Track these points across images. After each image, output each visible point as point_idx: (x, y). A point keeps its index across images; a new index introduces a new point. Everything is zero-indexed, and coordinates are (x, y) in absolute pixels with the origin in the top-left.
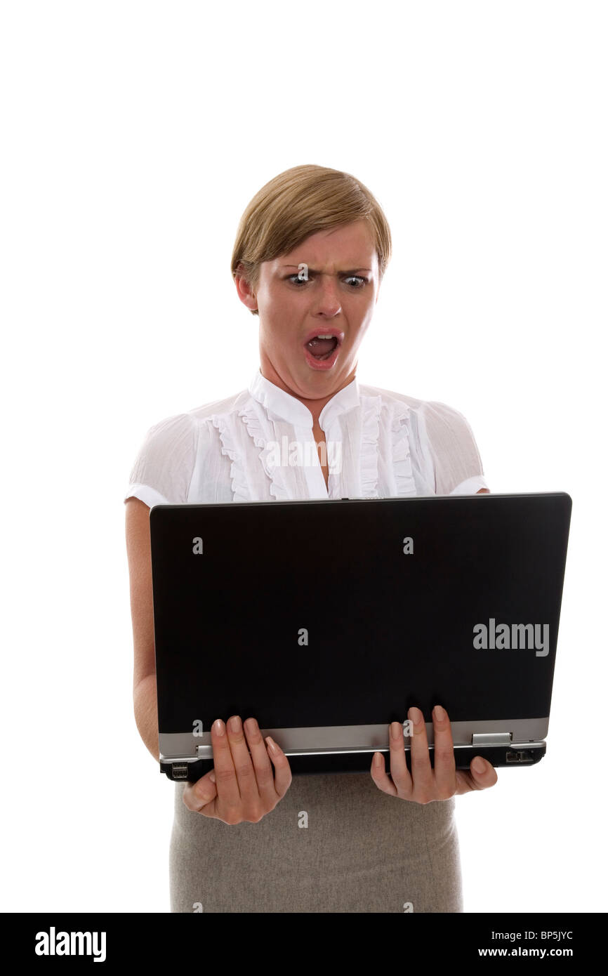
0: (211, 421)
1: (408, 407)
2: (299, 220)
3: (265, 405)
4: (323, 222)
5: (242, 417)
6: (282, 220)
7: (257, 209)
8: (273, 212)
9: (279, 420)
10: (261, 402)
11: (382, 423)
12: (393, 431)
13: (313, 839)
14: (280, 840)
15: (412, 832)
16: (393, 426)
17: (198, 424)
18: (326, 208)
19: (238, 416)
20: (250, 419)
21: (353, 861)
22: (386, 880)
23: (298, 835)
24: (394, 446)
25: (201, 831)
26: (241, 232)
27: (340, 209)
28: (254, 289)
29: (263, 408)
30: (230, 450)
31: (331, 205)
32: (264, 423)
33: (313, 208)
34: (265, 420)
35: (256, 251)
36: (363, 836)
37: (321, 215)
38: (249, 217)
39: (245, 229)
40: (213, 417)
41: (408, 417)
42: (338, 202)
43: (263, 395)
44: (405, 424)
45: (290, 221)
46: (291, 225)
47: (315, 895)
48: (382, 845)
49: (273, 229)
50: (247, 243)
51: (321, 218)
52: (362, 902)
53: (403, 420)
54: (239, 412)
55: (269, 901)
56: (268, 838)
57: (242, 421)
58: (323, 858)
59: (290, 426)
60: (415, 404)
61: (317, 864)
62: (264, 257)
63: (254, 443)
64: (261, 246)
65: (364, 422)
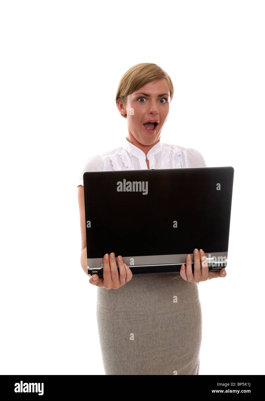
0: (109, 157)
1: (181, 150)
2: (142, 78)
3: (129, 151)
4: (151, 78)
5: (120, 156)
6: (136, 79)
7: (126, 77)
8: (132, 77)
9: (134, 157)
10: (127, 150)
11: (171, 156)
12: (175, 159)
13: (151, 304)
14: (139, 304)
15: (187, 301)
16: (175, 158)
17: (103, 158)
18: (151, 74)
19: (118, 155)
20: (123, 157)
21: (167, 311)
22: (179, 318)
23: (145, 302)
24: (175, 165)
25: (109, 303)
26: (120, 86)
27: (157, 74)
28: (125, 106)
29: (127, 152)
30: (115, 168)
31: (154, 73)
32: (128, 158)
33: (147, 74)
34: (129, 157)
35: (126, 91)
36: (169, 302)
37: (150, 76)
38: (123, 80)
39: (121, 85)
40: (109, 156)
41: (181, 154)
42: (156, 72)
43: (128, 148)
44: (179, 156)
45: (139, 79)
46: (139, 80)
47: (154, 323)
48: (177, 305)
49: (132, 82)
50: (122, 90)
51: (150, 77)
52: (171, 326)
53: (179, 155)
54: (119, 154)
55: (137, 325)
56: (135, 303)
57: (120, 157)
58: (156, 310)
59: (138, 159)
60: (183, 149)
61: (154, 312)
62: (128, 93)
63: (124, 165)
64: (128, 89)
65: (164, 156)
